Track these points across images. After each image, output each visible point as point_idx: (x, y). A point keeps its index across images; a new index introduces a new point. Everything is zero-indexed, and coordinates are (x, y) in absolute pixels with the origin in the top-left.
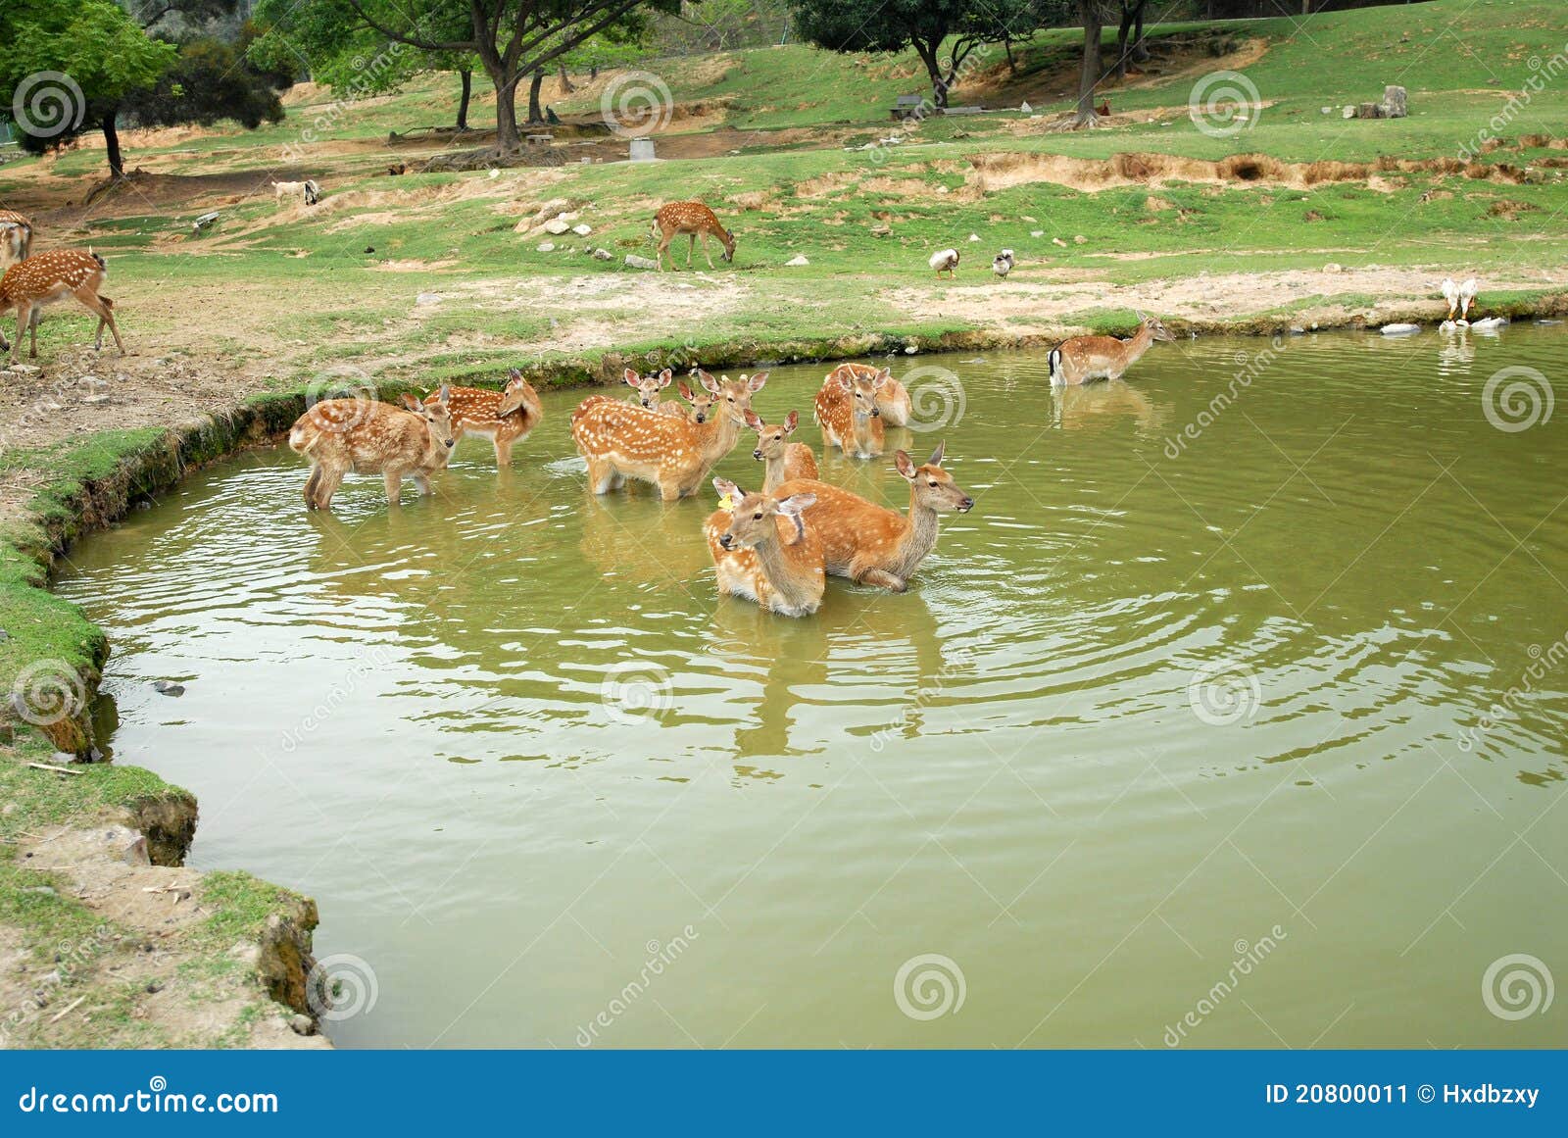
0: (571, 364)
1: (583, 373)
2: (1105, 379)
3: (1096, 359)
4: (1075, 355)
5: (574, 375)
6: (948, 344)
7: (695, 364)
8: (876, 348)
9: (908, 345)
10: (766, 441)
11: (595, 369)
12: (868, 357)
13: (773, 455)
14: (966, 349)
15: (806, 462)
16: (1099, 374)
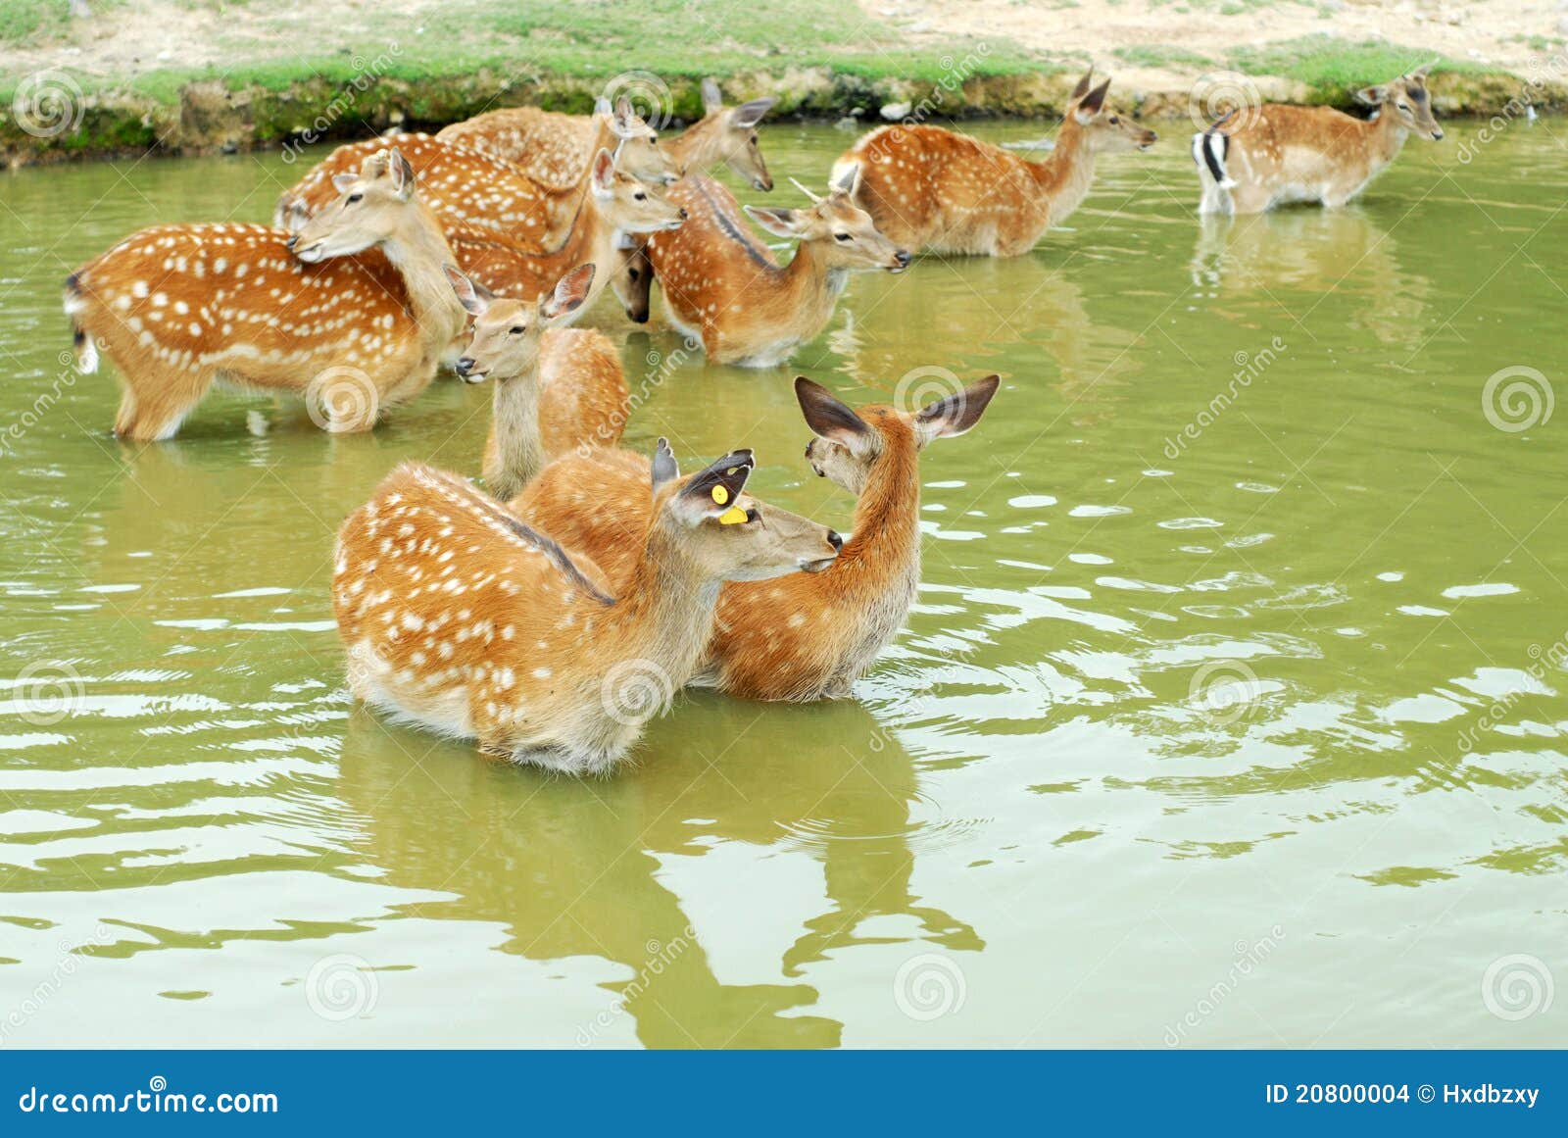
0: (109, 104)
1: (135, 125)
2: (1315, 205)
3: (1300, 157)
4: (1257, 145)
5: (112, 129)
6: (979, 100)
7: (397, 117)
8: (816, 103)
9: (886, 99)
10: (489, 337)
11: (163, 117)
12: (797, 121)
13: (508, 370)
14: (1019, 116)
15: (599, 375)
16: (1301, 191)
